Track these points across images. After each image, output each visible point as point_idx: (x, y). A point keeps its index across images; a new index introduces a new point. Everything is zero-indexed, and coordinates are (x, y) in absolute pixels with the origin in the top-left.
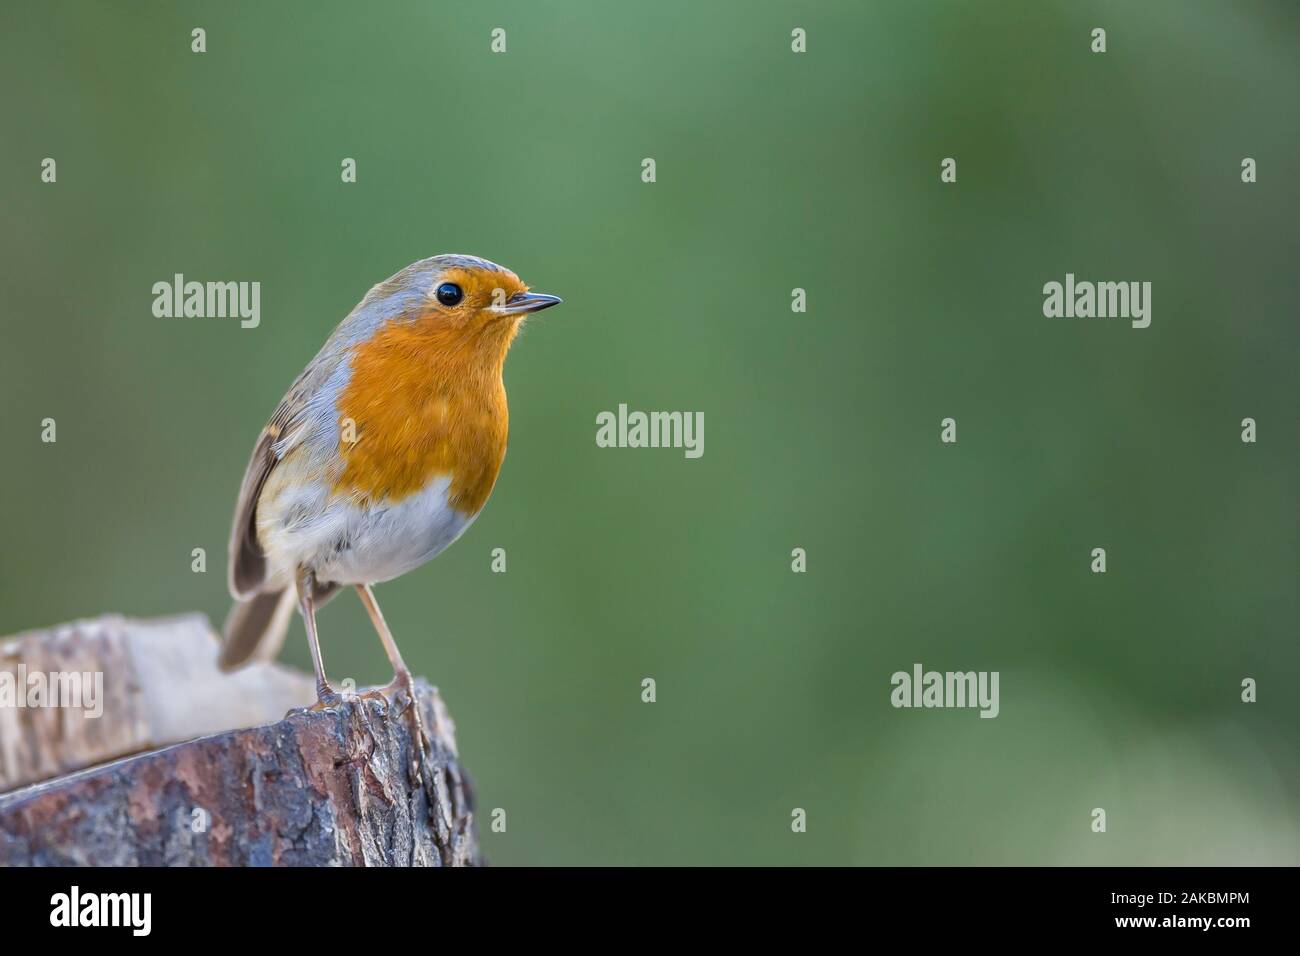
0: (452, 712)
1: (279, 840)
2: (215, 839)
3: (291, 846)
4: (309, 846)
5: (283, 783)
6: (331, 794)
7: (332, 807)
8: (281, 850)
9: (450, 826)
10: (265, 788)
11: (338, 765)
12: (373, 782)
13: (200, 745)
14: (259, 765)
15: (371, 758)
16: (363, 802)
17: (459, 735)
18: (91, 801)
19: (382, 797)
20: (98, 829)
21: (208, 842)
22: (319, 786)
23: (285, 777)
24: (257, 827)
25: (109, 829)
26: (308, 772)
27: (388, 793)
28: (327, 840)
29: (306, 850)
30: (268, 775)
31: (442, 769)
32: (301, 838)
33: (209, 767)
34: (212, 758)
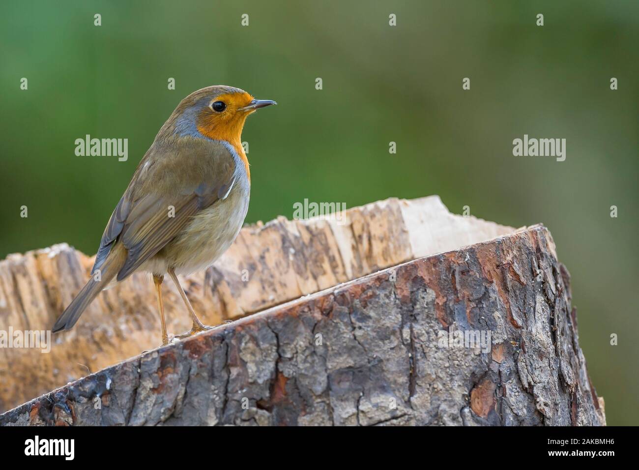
0: (556, 240)
1: (469, 303)
2: (438, 304)
3: (475, 306)
4: (484, 306)
5: (470, 276)
6: (494, 280)
7: (496, 286)
8: (470, 308)
9: (555, 293)
10: (461, 278)
11: (498, 266)
12: (515, 274)
13: (429, 259)
14: (457, 269)
15: (513, 263)
16: (509, 285)
17: (557, 250)
18: (378, 288)
19: (520, 282)
20: (381, 302)
21: (434, 305)
22: (488, 277)
23: (471, 273)
24: (458, 297)
25: (387, 301)
26: (483, 270)
27: (523, 279)
28: (493, 302)
29: (483, 307)
30: (463, 273)
31: (550, 266)
32: (480, 302)
33: (433, 269)
34: (435, 266)
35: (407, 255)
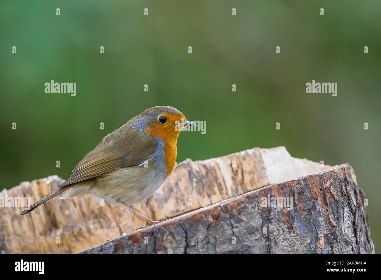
0: (356, 173)
1: (303, 212)
2: (284, 212)
3: (307, 213)
4: (313, 214)
5: (304, 195)
6: (319, 198)
7: (320, 202)
8: (304, 215)
9: (356, 206)
10: (298, 197)
11: (321, 189)
12: (332, 194)
13: (279, 185)
14: (296, 191)
15: (330, 187)
16: (328, 201)
17: (357, 179)
18: (247, 203)
19: (334, 199)
20: (250, 211)
21: (282, 213)
22: (315, 196)
23: (304, 194)
24: (297, 208)
25: (253, 210)
26: (312, 192)
27: (336, 197)
28: (318, 211)
29: (312, 215)
30: (299, 193)
31: (353, 189)
32: (310, 211)
33: (281, 191)
34: (282, 189)
35: (265, 182)
